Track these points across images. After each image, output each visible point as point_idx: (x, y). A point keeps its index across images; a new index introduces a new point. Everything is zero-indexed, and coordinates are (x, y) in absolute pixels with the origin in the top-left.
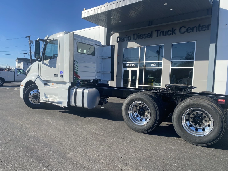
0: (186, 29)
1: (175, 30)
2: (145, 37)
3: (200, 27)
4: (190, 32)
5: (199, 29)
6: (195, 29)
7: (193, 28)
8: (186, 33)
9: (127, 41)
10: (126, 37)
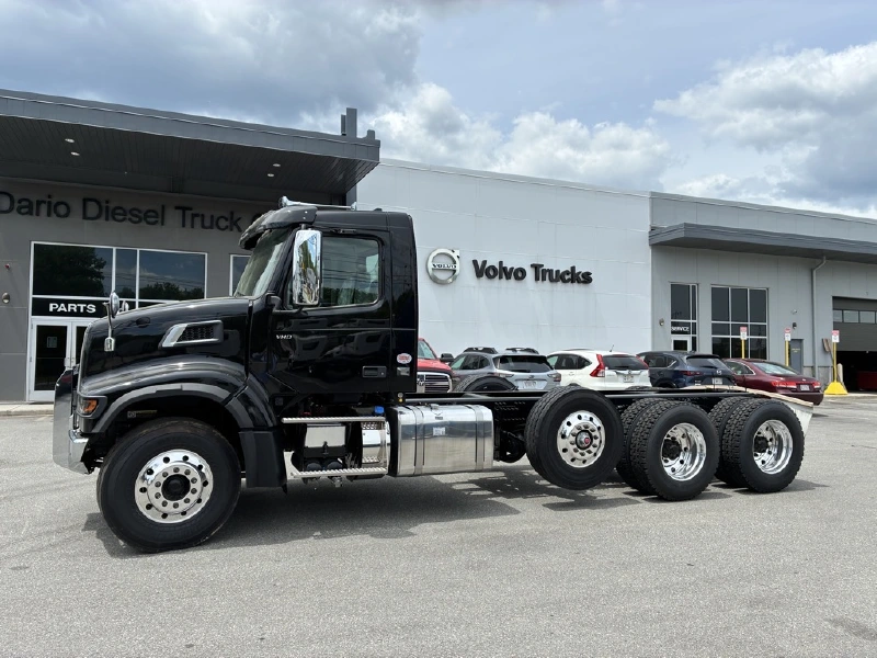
1: (239, 219)
2: (135, 219)
9: (49, 215)
10: (44, 202)
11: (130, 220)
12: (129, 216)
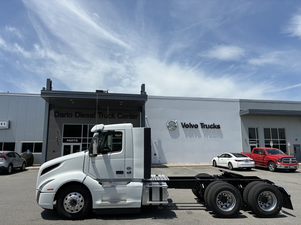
0: (122, 115)
1: (114, 115)
2: (88, 117)
3: (132, 116)
4: (125, 118)
5: (131, 117)
6: (128, 116)
7: (127, 116)
8: (122, 118)
9: (67, 117)
10: (66, 114)
11: (87, 117)
12: (86, 116)
